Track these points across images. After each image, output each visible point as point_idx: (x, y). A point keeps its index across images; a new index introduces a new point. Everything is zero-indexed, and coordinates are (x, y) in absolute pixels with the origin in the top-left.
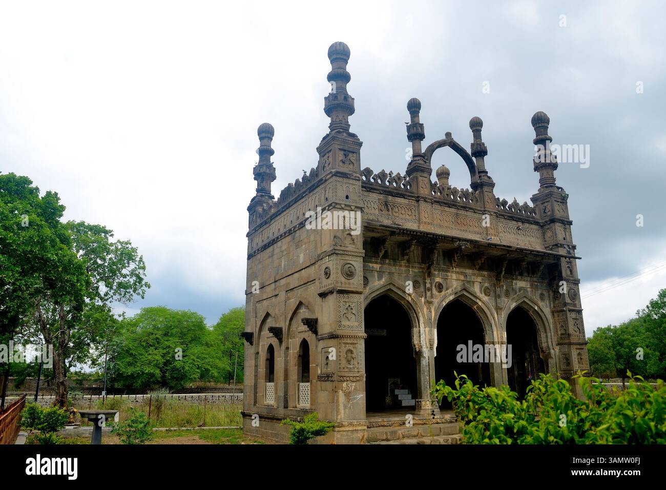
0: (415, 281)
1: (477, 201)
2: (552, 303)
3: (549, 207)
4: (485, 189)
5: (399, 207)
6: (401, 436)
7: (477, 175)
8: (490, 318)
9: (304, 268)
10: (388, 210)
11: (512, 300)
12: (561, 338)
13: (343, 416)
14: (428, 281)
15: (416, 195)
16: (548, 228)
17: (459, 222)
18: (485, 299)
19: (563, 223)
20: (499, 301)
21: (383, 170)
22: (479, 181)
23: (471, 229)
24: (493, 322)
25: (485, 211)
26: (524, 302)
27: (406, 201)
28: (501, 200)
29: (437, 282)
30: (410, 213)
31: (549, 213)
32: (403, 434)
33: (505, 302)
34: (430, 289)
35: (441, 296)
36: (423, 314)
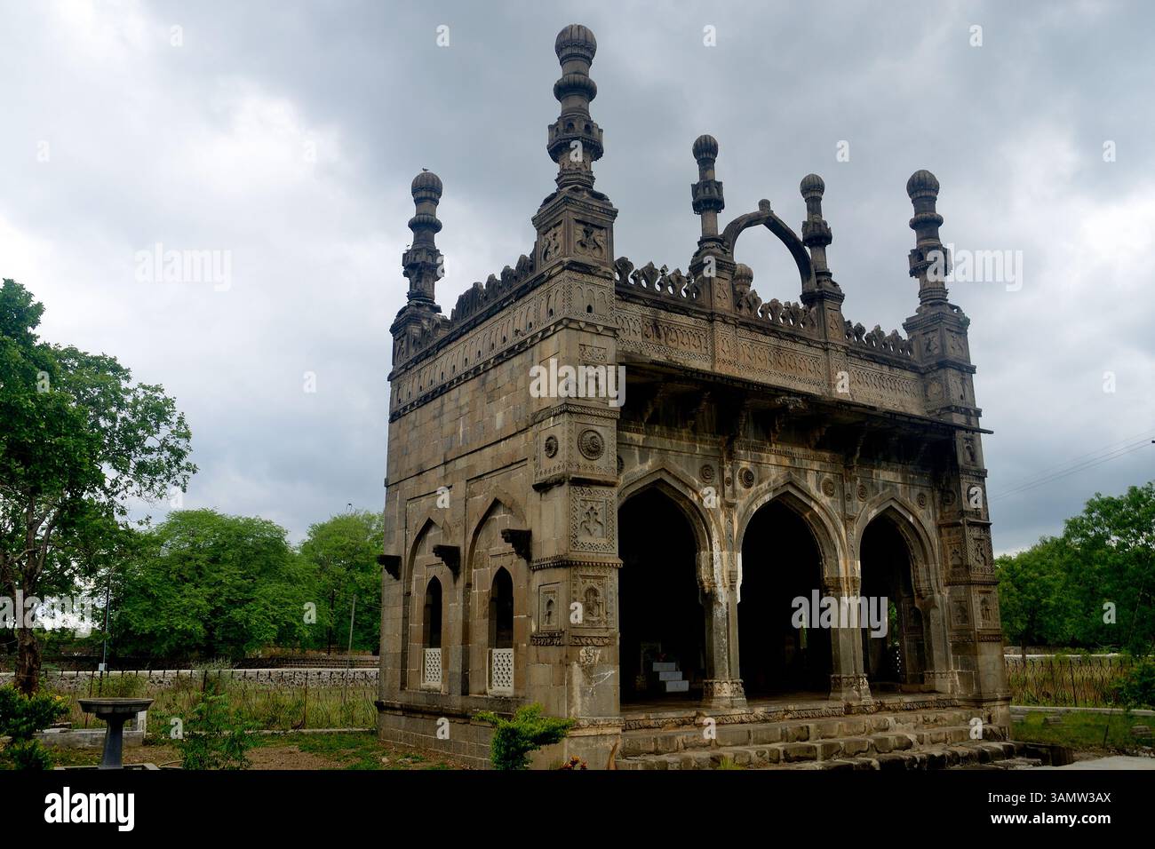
0: (706, 466)
1: (813, 325)
2: (938, 511)
3: (936, 340)
4: (828, 304)
5: (678, 332)
6: (681, 745)
7: (814, 279)
8: (834, 535)
9: (505, 439)
10: (659, 337)
11: (870, 504)
12: (953, 574)
13: (579, 710)
14: (728, 467)
15: (709, 311)
16: (934, 378)
17: (782, 361)
18: (826, 500)
19: (960, 370)
20: (848, 504)
21: (651, 263)
22: (817, 290)
23: (803, 375)
24: (838, 542)
25: (826, 343)
26: (891, 508)
27: (691, 321)
28: (854, 325)
29: (743, 469)
30: (697, 343)
31: (936, 352)
32: (685, 741)
33: (858, 509)
34: (731, 482)
35: (750, 494)
36: (718, 526)
